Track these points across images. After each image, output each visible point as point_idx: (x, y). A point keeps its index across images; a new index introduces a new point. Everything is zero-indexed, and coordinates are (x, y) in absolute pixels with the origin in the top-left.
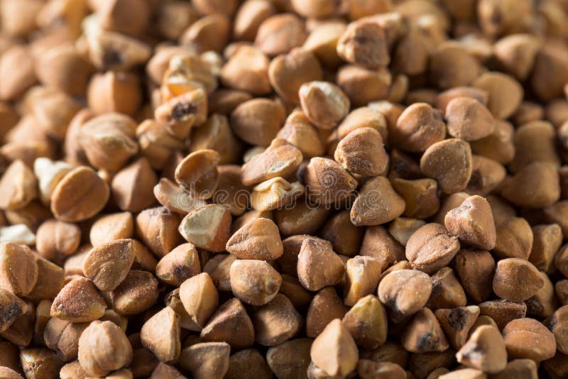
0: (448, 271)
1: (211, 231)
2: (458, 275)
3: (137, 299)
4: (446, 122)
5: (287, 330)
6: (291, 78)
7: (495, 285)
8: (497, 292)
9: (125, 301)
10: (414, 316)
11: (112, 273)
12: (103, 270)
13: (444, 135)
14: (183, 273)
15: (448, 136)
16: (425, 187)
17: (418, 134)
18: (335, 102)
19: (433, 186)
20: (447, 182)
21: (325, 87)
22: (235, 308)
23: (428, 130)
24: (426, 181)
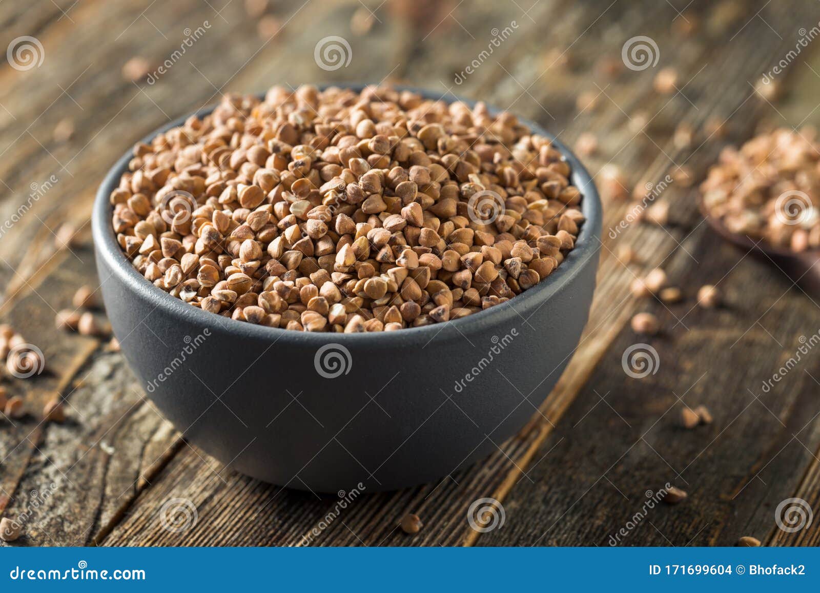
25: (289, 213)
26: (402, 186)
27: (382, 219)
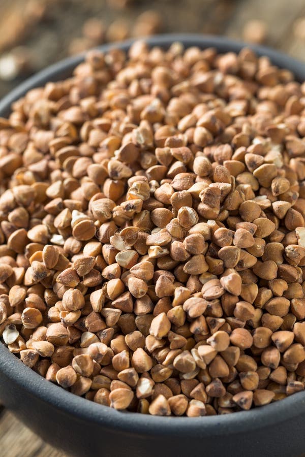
0: (217, 301)
1: (128, 261)
2: (221, 304)
3: (91, 283)
4: (233, 237)
5: (144, 311)
6: (179, 202)
7: (234, 312)
8: (235, 315)
9: (87, 282)
10: (196, 319)
11: (84, 269)
12: (80, 268)
13: (231, 243)
14: (111, 277)
15: (232, 244)
16: (218, 263)
17: (220, 240)
18: (192, 217)
19: (221, 263)
20: (228, 263)
21: (190, 210)
22: (126, 297)
23: (225, 240)
24: (219, 261)
25: (115, 262)
26: (226, 251)
27: (202, 281)
